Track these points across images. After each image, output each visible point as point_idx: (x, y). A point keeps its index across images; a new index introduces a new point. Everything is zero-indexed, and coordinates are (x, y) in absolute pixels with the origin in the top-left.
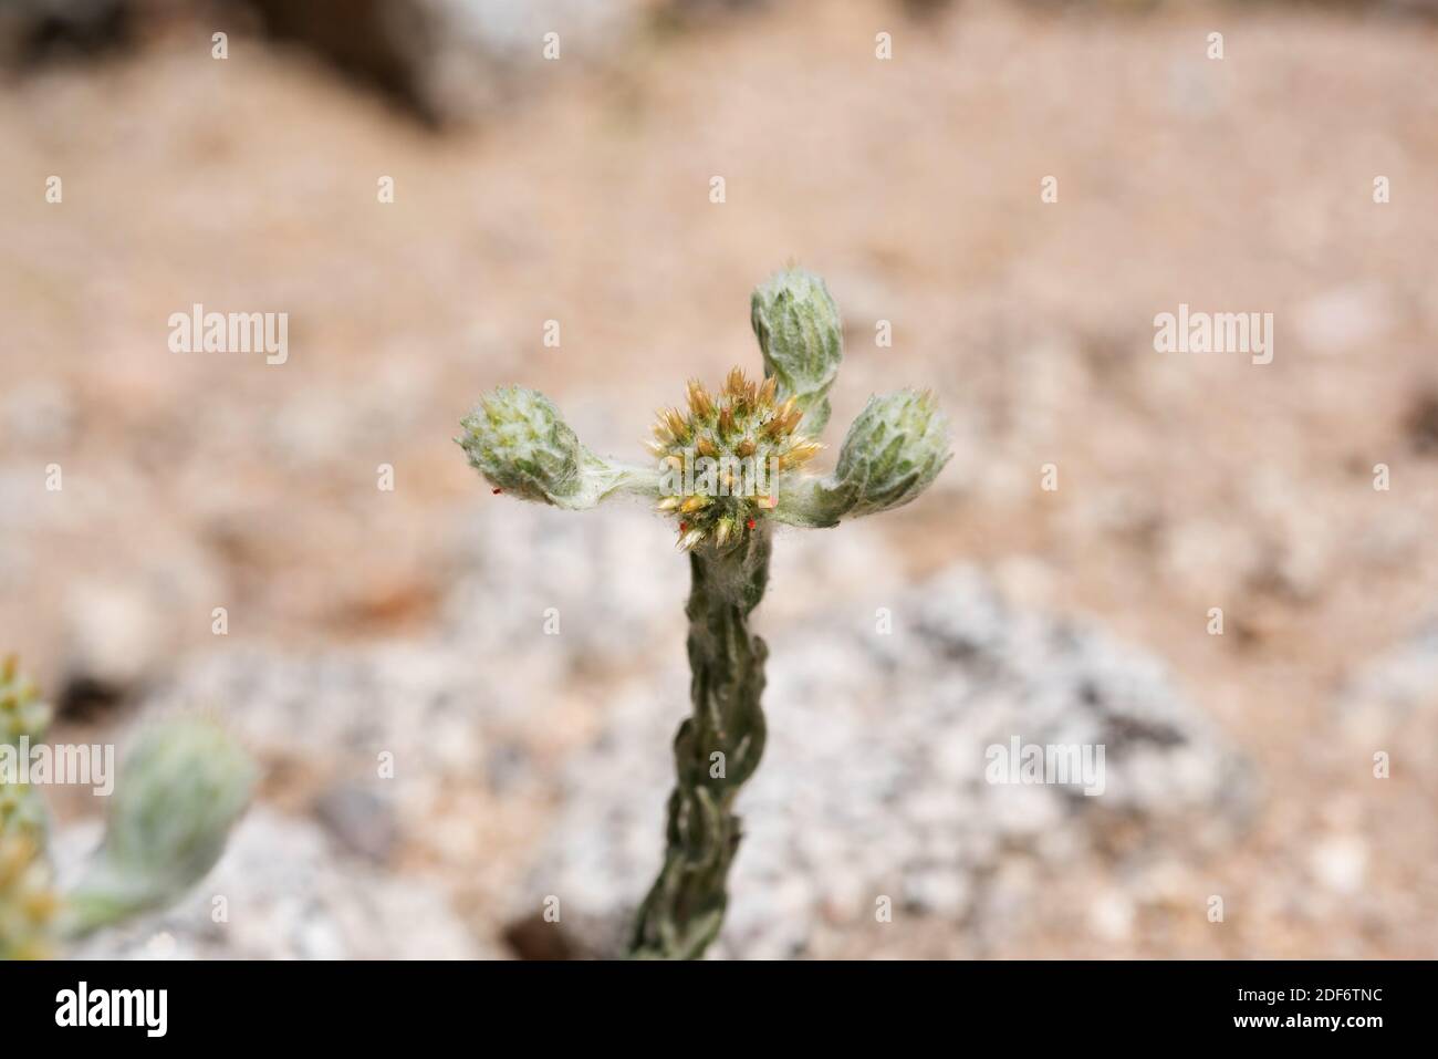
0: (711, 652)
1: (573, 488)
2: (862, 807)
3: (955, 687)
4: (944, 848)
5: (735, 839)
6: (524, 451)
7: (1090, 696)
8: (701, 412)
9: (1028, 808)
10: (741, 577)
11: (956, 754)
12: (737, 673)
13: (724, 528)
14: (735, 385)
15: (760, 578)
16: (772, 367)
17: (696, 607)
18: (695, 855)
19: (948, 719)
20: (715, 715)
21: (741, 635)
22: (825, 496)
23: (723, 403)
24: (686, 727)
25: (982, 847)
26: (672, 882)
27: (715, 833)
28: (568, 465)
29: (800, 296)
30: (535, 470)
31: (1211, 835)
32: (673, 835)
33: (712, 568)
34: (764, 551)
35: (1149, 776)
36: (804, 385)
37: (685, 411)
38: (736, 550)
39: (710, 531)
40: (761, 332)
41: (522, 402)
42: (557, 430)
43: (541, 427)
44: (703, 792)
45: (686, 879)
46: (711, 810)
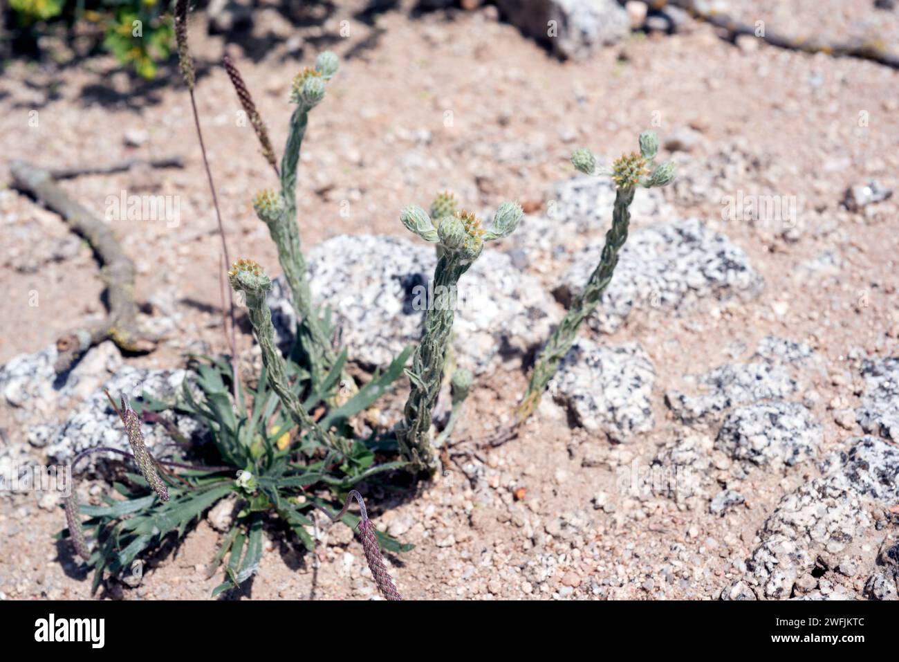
0: (618, 214)
1: (593, 172)
2: (653, 272)
3: (685, 248)
4: (673, 286)
5: (617, 260)
6: (584, 162)
7: (721, 254)
8: (624, 159)
9: (697, 279)
10: (627, 198)
11: (682, 264)
12: (623, 219)
13: (625, 185)
14: (632, 154)
15: (631, 198)
16: (642, 152)
17: (617, 203)
18: (607, 262)
19: (682, 255)
20: (617, 229)
21: (625, 211)
22: (648, 181)
23: (629, 157)
24: (609, 231)
25: (684, 288)
26: (601, 268)
27: (612, 257)
28: (593, 166)
29: (650, 136)
30: (586, 166)
31: (747, 296)
32: (603, 257)
33: (622, 195)
34: (633, 192)
35: (732, 276)
36: (648, 156)
37: (621, 158)
38: (627, 191)
39: (622, 185)
40: (641, 143)
41: (585, 151)
42: (592, 158)
43: (588, 157)
44: (611, 247)
45: (604, 268)
46: (612, 252)
